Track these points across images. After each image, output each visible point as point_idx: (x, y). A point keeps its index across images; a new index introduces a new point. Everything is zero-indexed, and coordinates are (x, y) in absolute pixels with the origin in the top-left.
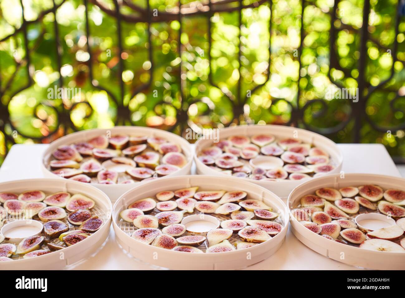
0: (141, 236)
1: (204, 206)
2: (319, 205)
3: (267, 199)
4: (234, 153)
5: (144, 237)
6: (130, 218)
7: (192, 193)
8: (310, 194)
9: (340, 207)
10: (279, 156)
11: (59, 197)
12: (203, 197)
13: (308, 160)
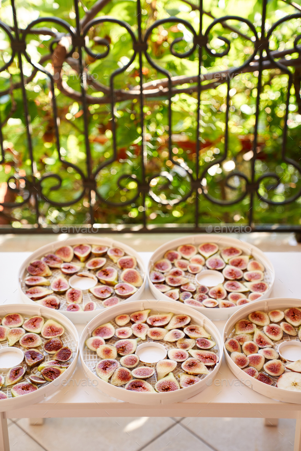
0: (103, 369)
1: (155, 333)
2: (250, 331)
3: (207, 326)
4: (182, 266)
5: (106, 370)
6: (94, 346)
7: (145, 318)
8: (244, 319)
9: (267, 334)
10: (221, 271)
11: (34, 322)
12: (154, 322)
13: (245, 276)
